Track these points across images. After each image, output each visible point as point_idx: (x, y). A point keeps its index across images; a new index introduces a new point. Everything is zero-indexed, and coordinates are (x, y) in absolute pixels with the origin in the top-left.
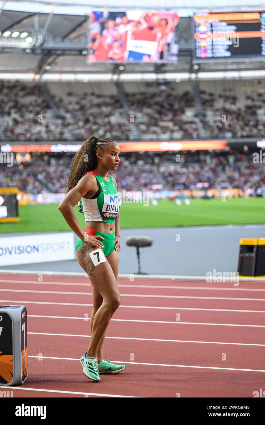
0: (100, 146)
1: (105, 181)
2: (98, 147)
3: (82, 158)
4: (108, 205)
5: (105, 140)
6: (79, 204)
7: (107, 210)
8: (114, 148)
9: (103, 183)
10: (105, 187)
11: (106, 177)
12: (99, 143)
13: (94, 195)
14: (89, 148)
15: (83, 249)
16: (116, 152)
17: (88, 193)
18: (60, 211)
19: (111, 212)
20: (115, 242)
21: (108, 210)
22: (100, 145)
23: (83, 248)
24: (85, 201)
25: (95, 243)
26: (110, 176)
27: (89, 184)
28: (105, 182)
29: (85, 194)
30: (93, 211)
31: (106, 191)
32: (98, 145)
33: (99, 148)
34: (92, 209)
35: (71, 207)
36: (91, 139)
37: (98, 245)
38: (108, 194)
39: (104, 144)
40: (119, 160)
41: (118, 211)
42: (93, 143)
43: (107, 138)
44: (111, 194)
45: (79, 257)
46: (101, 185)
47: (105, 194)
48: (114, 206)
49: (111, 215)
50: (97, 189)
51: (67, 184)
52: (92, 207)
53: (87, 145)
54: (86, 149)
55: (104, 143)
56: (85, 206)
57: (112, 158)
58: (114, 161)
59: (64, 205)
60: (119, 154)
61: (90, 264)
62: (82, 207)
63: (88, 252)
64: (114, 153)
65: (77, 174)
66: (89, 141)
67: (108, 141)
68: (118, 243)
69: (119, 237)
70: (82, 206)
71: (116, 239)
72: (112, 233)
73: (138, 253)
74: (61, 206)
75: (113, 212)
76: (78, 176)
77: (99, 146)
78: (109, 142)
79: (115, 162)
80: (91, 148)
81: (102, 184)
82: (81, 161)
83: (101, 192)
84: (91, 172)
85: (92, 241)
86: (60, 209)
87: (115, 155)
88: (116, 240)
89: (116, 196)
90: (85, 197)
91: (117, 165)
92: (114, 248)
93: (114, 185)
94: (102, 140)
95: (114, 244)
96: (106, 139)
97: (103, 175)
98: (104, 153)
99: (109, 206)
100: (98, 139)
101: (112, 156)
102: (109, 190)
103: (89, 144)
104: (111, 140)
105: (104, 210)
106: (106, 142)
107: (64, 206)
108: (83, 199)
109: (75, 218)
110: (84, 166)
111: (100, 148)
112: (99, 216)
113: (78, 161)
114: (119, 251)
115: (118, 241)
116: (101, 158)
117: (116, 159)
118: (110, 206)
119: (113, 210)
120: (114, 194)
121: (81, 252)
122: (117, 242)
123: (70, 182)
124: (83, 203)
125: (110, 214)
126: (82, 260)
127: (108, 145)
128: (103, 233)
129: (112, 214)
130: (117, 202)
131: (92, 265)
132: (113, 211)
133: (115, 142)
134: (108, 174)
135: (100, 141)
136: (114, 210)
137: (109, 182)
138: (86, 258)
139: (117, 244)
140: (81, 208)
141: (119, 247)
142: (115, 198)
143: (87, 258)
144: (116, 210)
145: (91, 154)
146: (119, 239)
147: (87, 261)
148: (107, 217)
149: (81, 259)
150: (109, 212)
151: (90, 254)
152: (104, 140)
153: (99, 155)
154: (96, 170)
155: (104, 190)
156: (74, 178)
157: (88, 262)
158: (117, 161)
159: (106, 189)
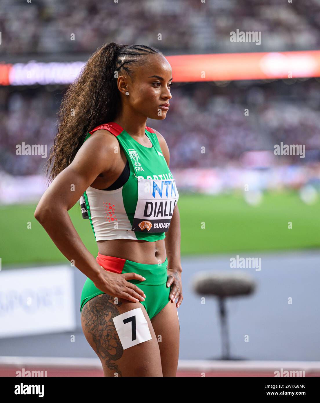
0: (125, 66)
1: (141, 146)
2: (120, 67)
3: (84, 93)
4: (147, 203)
5: (137, 51)
6: (81, 201)
7: (145, 215)
8: (157, 68)
9: (134, 152)
10: (139, 161)
11: (142, 135)
12: (123, 59)
13: (116, 180)
14: (100, 71)
15: (97, 305)
16: (161, 79)
17: (101, 175)
18: (39, 223)
19: (156, 218)
20: (169, 285)
21: (148, 213)
22: (126, 62)
23: (99, 303)
24: (94, 195)
25: (125, 290)
26: (151, 132)
27: (103, 155)
28: (140, 149)
29: (93, 179)
30: (113, 216)
31: (142, 169)
32: (120, 62)
33: (122, 68)
34: (111, 211)
35: (64, 210)
36: (106, 49)
37: (133, 295)
38: (148, 177)
39: (133, 61)
40: (170, 95)
41: (170, 215)
42: (109, 58)
43: (143, 46)
44: (155, 176)
45: (86, 325)
46: (131, 157)
47: (139, 178)
48: (161, 203)
49: (156, 226)
50: (121, 166)
51: (53, 154)
52: (110, 207)
53: (96, 62)
54: (95, 71)
55: (133, 57)
56: (96, 205)
57: (153, 91)
58: (158, 98)
59: (46, 208)
60: (170, 83)
61: (113, 343)
62: (88, 207)
63: (110, 313)
64: (159, 81)
65: (73, 130)
66: (102, 54)
67: (143, 52)
68: (177, 284)
69: (178, 273)
70: (88, 205)
71: (171, 277)
72: (162, 263)
73: (223, 312)
74: (41, 210)
75: (160, 217)
76: (75, 134)
77: (122, 66)
78: (146, 54)
79: (161, 102)
80: (104, 70)
81: (133, 154)
82: (83, 99)
83: (131, 173)
84: (105, 127)
85: (118, 287)
86: (38, 217)
87: (159, 84)
88: (171, 281)
89: (166, 180)
90: (94, 185)
91: (168, 108)
92: (169, 299)
93: (160, 154)
94: (131, 50)
95: (169, 289)
96: (139, 49)
97: (134, 131)
98: (133, 82)
99: (150, 205)
100: (121, 48)
101: (153, 89)
102: (149, 167)
103: (100, 62)
104: (149, 51)
105: (138, 214)
106: (139, 54)
107: (47, 211)
108: (91, 190)
109: (74, 234)
110: (88, 111)
111: (126, 69)
112: (128, 227)
113: (76, 99)
114: (179, 305)
115: (176, 283)
116: (127, 94)
117: (162, 93)
118: (151, 203)
119: (159, 212)
120: (160, 176)
121: (94, 313)
122: (173, 285)
123: (58, 150)
124: (91, 200)
125: (153, 222)
126: (92, 330)
127: (142, 63)
128: (141, 265)
129: (159, 221)
130: (169, 194)
131: (116, 345)
132: (160, 215)
133: (160, 54)
134: (147, 126)
135: (125, 54)
136: (161, 212)
137: (150, 149)
138: (105, 326)
139: (175, 289)
140: (86, 209)
141: (180, 296)
142: (165, 186)
143: (107, 326)
144: (168, 212)
145: (105, 84)
146: (179, 278)
147: (105, 333)
148: (146, 229)
149: (91, 327)
150: (152, 218)
151: (113, 319)
152: (134, 50)
153: (123, 85)
154: (117, 122)
155: (138, 167)
156: (67, 140)
157: (108, 335)
158: (165, 99)
159: (143, 166)
